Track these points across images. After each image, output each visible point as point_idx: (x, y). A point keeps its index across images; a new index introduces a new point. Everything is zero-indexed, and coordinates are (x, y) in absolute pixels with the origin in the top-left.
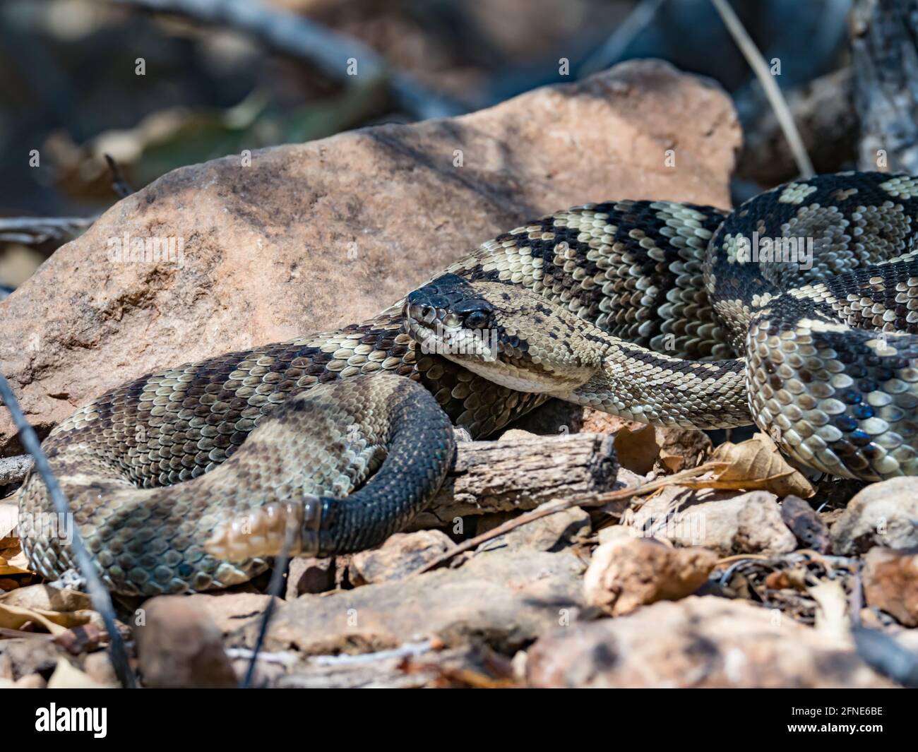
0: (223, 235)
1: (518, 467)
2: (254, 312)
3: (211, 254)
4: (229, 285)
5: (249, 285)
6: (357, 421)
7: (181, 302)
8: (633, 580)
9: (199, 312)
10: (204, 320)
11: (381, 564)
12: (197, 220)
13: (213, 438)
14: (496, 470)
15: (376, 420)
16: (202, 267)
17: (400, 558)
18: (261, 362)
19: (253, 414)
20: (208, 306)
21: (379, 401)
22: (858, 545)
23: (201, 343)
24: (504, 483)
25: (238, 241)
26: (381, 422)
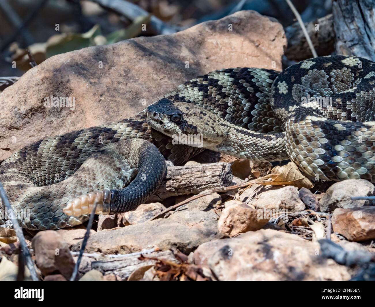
0: (72, 83)
1: (192, 176)
2: (85, 114)
3: (67, 90)
5: (83, 103)
6: (126, 158)
7: (56, 110)
8: (238, 222)
9: (63, 114)
10: (65, 117)
11: (135, 216)
12: (62, 76)
13: (68, 166)
14: (183, 178)
15: (134, 158)
17: (143, 214)
18: (87, 135)
19: (84, 156)
20: (67, 112)
21: (135, 150)
22: (330, 207)
23: (64, 127)
24: (186, 183)
25: (79, 85)
26: (136, 158)
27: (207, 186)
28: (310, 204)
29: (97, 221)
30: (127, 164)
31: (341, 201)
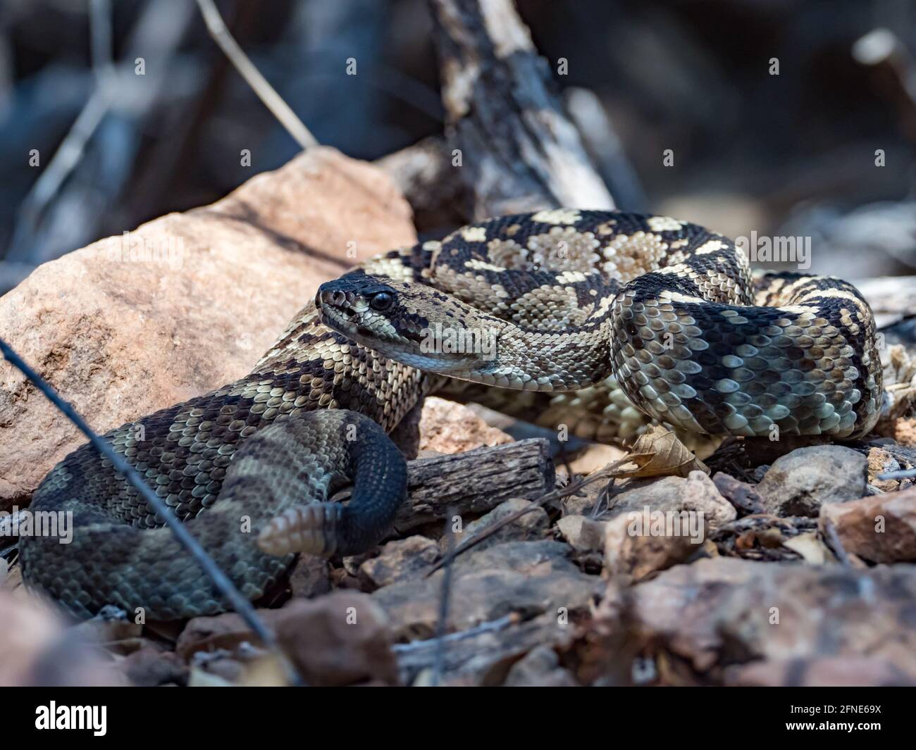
0: (109, 315)
1: (471, 475)
2: (154, 378)
3: (100, 333)
4: (123, 358)
5: (143, 355)
6: (313, 451)
7: (77, 378)
8: (647, 550)
9: (96, 385)
10: (102, 391)
11: (388, 569)
12: (82, 305)
13: (167, 485)
14: (449, 481)
15: (331, 449)
16: (94, 345)
17: (403, 561)
18: (193, 414)
19: (197, 460)
20: (105, 378)
21: (332, 432)
22: (785, 509)
23: (104, 411)
24: (461, 491)
25: (123, 319)
26: (337, 450)
27: (509, 491)
28: (750, 504)
29: (288, 591)
30: (316, 464)
31: (813, 491)
